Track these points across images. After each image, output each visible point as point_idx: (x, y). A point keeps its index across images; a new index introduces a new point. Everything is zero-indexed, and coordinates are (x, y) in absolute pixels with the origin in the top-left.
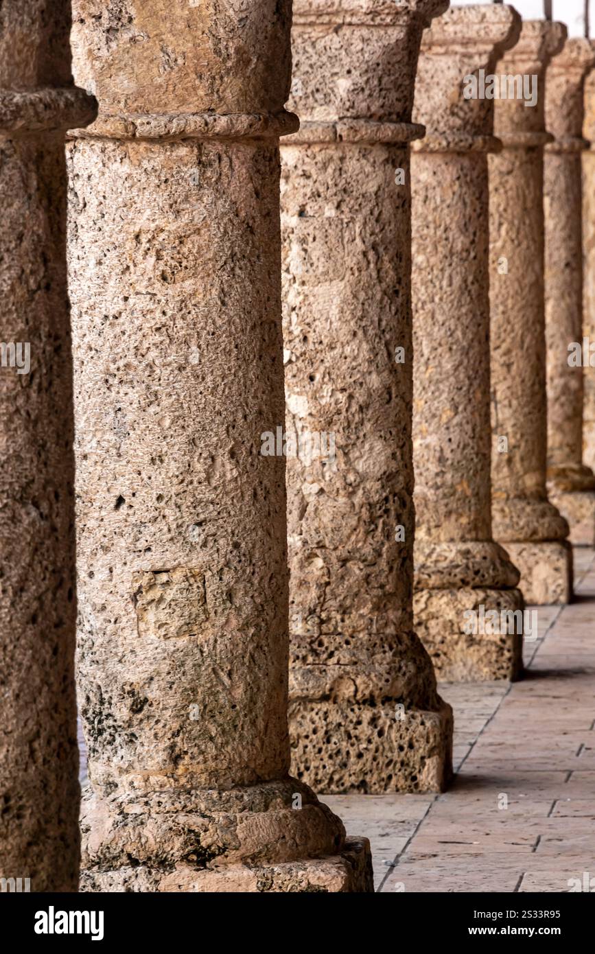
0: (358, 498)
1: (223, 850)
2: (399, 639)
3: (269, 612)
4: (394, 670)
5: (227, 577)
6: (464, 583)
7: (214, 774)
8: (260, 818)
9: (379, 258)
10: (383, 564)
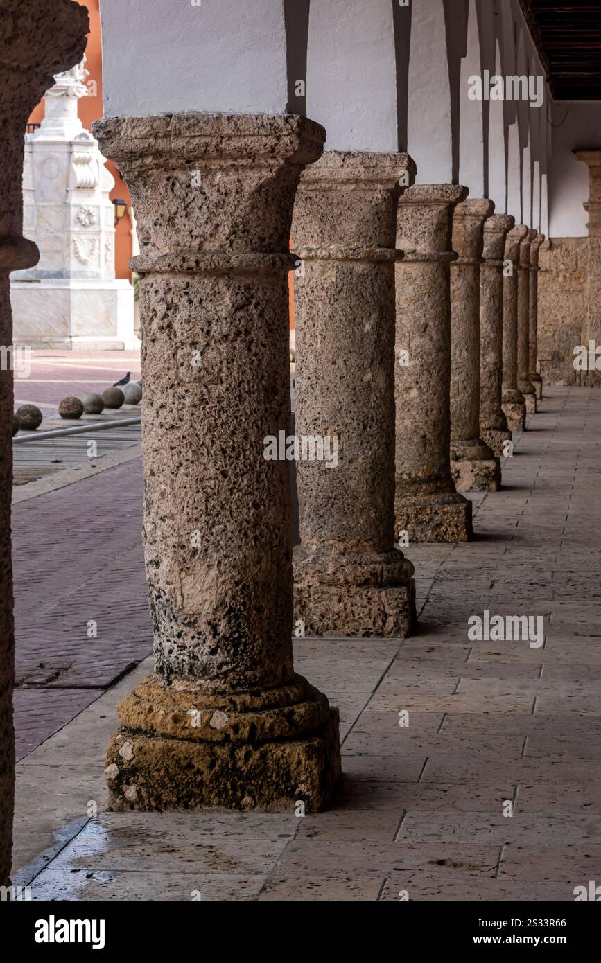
0: (487, 370)
1: (463, 457)
2: (497, 411)
3: (475, 393)
4: (496, 420)
5: (465, 383)
6: (509, 401)
7: (460, 436)
8: (473, 448)
9: (494, 300)
10: (493, 389)
